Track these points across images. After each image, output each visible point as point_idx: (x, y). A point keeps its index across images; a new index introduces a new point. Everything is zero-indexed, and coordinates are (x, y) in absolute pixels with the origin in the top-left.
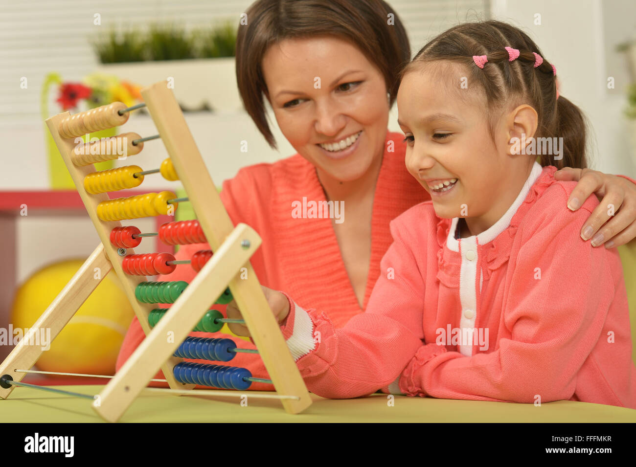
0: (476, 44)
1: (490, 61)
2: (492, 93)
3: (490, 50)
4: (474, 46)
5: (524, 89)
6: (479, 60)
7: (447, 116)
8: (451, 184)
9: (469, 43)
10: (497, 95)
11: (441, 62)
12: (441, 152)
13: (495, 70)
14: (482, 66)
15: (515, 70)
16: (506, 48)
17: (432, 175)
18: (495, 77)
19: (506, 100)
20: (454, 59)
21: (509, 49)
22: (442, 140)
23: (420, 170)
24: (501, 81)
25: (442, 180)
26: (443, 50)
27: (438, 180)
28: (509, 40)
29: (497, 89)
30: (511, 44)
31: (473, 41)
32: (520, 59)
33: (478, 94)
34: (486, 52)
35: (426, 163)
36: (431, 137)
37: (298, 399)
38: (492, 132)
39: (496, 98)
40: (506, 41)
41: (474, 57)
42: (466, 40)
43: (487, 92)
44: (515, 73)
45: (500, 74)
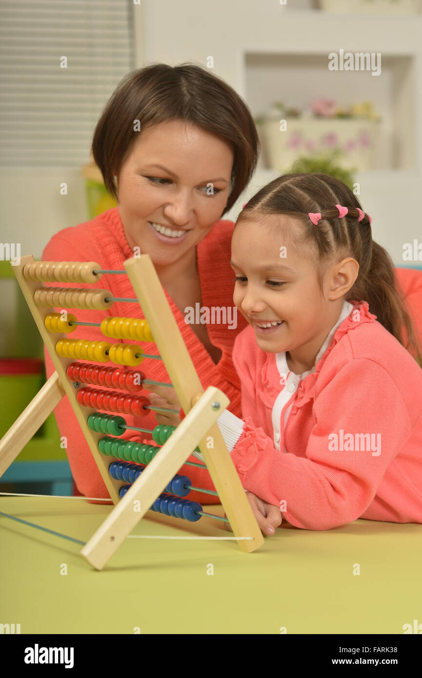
0: (310, 200)
1: (323, 218)
2: (323, 247)
3: (323, 208)
4: (309, 202)
5: (349, 242)
6: (315, 217)
7: (283, 268)
8: (279, 324)
9: (304, 199)
10: (327, 249)
11: (280, 216)
12: (274, 298)
13: (327, 227)
14: (316, 223)
15: (343, 225)
16: (336, 205)
17: (262, 317)
18: (326, 233)
19: (334, 253)
20: (292, 214)
21: (339, 206)
22: (277, 287)
23: (253, 312)
24: (331, 237)
25: (270, 322)
26: (281, 204)
27: (266, 322)
28: (337, 197)
29: (328, 244)
30: (340, 202)
31: (307, 197)
32: (347, 216)
33: (311, 248)
34: (318, 208)
35: (259, 307)
36: (264, 282)
37: (253, 539)
38: (320, 281)
39: (326, 251)
40: (336, 198)
41: (310, 214)
42: (301, 195)
43: (319, 247)
44: (342, 228)
45: (330, 230)
